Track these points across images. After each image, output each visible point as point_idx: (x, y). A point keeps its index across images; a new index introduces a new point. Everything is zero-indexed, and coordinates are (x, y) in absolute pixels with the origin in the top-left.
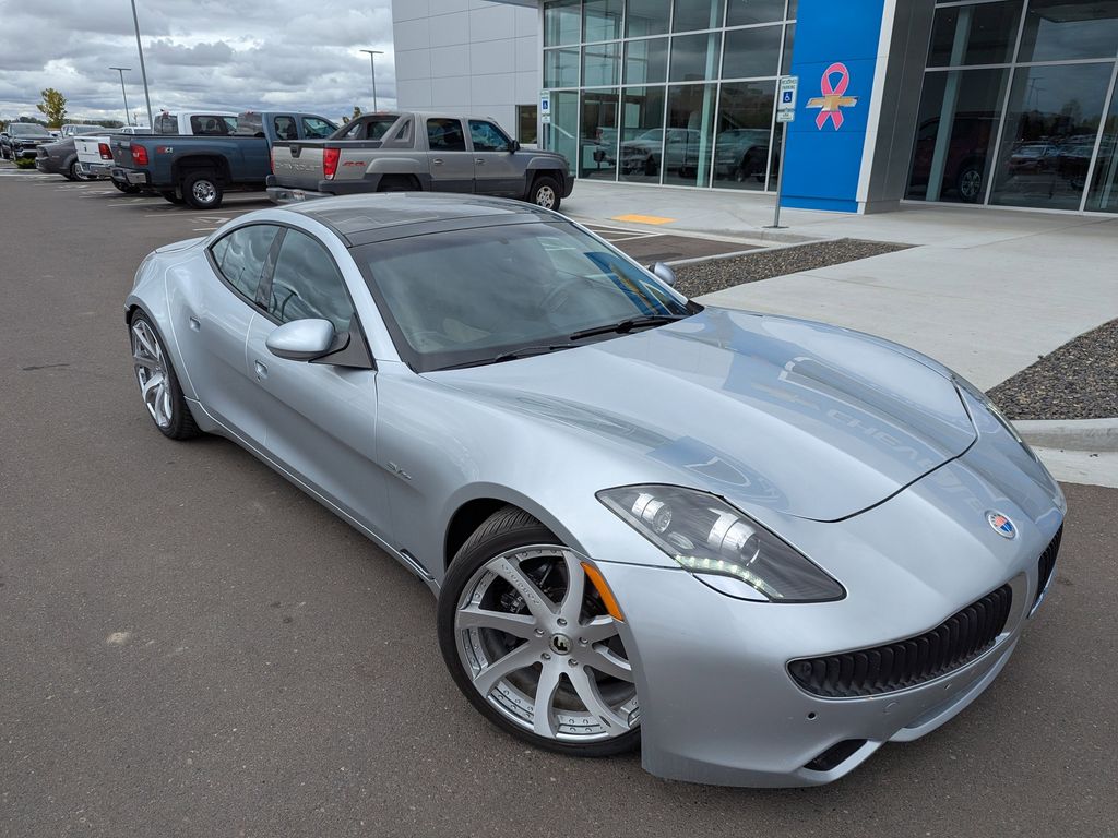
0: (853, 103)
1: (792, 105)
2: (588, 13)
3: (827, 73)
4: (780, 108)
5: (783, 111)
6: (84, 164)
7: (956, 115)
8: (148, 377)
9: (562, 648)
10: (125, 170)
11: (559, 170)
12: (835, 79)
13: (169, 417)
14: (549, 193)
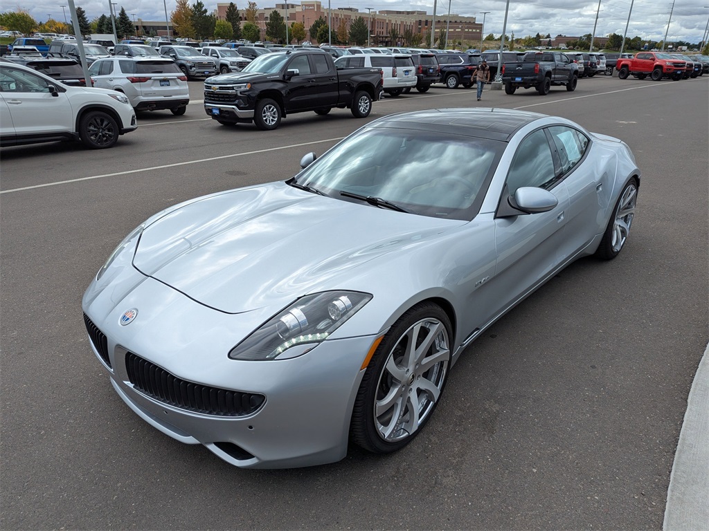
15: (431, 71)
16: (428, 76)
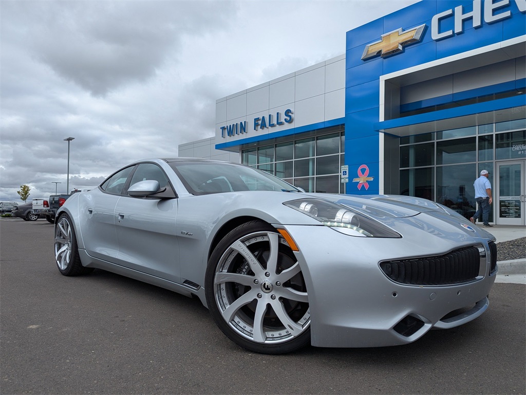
0: (372, 179)
1: (347, 176)
2: (260, 155)
3: (360, 168)
4: (342, 177)
5: (343, 178)
6: (34, 210)
7: (416, 187)
8: (59, 248)
9: (268, 289)
10: (53, 209)
12: (363, 171)
13: (68, 262)
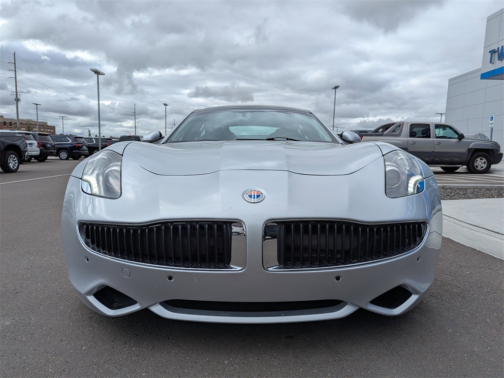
11: (492, 149)
14: (483, 161)
15: (48, 145)
16: (46, 149)
